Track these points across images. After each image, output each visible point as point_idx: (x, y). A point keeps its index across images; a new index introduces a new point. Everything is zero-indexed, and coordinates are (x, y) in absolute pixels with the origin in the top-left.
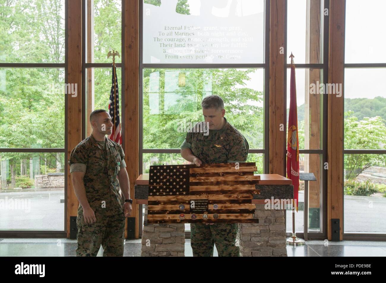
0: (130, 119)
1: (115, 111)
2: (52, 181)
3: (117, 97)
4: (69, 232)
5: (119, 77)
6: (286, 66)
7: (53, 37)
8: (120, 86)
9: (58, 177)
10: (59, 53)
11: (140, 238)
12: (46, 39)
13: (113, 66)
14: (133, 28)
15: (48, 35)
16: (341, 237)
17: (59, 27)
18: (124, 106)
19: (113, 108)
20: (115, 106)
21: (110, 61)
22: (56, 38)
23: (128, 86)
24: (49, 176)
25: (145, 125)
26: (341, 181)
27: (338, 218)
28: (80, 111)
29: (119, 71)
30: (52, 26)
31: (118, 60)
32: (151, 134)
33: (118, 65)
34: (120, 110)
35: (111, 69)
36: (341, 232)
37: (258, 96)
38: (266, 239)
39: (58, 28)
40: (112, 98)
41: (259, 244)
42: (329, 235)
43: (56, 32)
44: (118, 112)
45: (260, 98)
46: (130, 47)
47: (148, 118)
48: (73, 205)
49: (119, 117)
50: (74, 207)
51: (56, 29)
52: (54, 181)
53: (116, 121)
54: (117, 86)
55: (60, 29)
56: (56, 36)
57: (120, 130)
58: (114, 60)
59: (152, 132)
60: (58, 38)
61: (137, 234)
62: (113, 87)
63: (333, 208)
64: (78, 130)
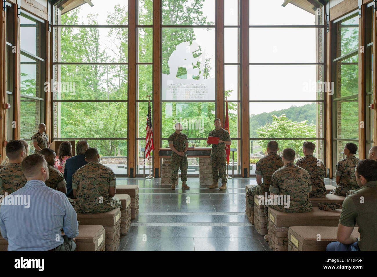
0: (156, 125)
1: (150, 121)
2: (104, 161)
3: (151, 115)
4: (129, 175)
5: (151, 106)
6: (224, 101)
7: (93, 58)
8: (152, 110)
9: (108, 159)
10: (98, 71)
11: (161, 177)
12: (88, 60)
13: (149, 102)
14: (157, 85)
15: (90, 57)
16: (248, 176)
17: (98, 51)
18: (154, 119)
19: (149, 120)
20: (150, 119)
21: (148, 99)
22: (95, 59)
23: (155, 111)
24: (102, 158)
25: (163, 126)
26: (248, 151)
27: (247, 168)
28: (134, 121)
29: (151, 103)
30: (92, 50)
31: (151, 99)
32: (167, 132)
33: (151, 101)
34: (152, 121)
35: (148, 102)
36: (248, 174)
37: (234, 107)
38: (209, 171)
39: (96, 52)
40: (148, 116)
41: (206, 173)
42: (243, 175)
43: (95, 55)
44: (151, 122)
45: (235, 108)
46: (156, 93)
47: (165, 121)
48: (131, 163)
49: (151, 124)
50: (131, 164)
51: (95, 53)
52: (105, 161)
53: (150, 126)
54: (150, 111)
55: (98, 52)
56: (95, 58)
57: (152, 130)
58: (149, 99)
59: (167, 130)
60: (97, 59)
61: (159, 176)
62: (149, 111)
63: (245, 163)
64: (133, 130)
